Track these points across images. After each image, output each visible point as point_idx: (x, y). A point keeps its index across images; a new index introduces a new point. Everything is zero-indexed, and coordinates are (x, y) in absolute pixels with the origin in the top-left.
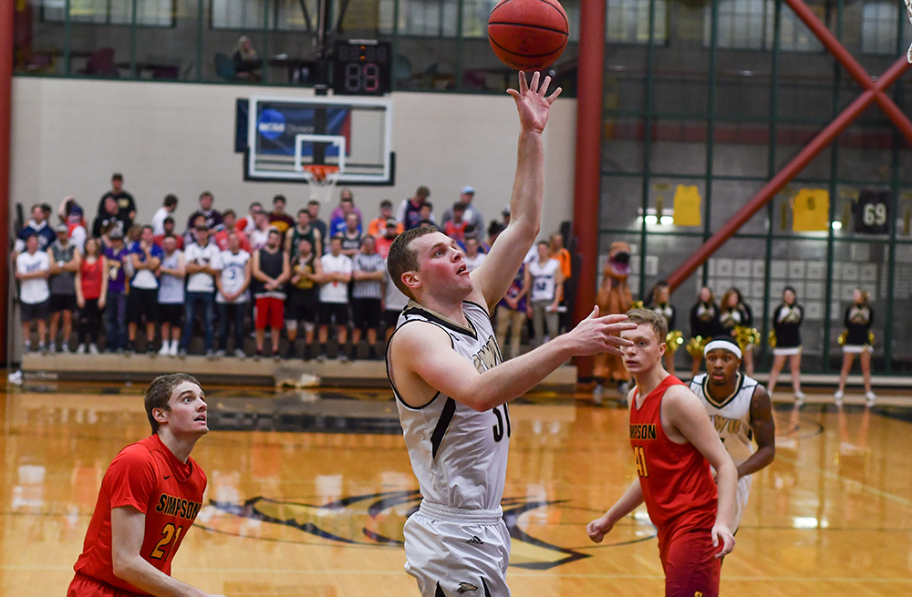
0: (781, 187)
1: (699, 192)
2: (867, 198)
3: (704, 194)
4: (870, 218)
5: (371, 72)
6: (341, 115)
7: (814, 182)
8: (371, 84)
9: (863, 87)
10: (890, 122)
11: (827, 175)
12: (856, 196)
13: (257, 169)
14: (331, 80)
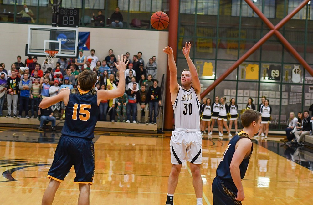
0: (240, 63)
1: (213, 65)
2: (272, 68)
3: (214, 65)
4: (273, 75)
5: (71, 19)
6: (87, 35)
7: (254, 62)
8: (71, 23)
9: (270, 29)
10: (280, 41)
11: (259, 60)
12: (268, 67)
13: (30, 52)
14: (58, 21)
